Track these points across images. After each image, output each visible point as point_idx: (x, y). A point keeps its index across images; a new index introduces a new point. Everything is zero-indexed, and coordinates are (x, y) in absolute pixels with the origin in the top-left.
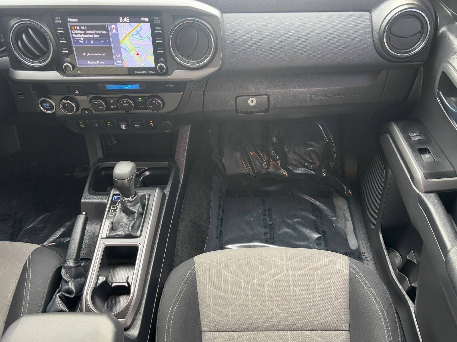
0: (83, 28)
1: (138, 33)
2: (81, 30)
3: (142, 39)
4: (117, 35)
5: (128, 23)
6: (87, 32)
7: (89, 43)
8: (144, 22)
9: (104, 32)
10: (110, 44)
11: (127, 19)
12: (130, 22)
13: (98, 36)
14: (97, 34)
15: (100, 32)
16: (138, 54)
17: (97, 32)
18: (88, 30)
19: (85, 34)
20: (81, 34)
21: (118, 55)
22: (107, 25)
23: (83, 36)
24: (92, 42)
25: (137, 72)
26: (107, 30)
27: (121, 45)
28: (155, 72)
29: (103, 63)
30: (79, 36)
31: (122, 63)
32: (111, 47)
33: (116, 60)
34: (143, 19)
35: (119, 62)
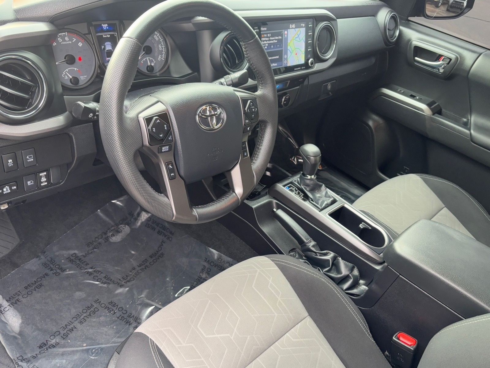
0: (268, 35)
1: (298, 36)
2: (267, 37)
3: (299, 41)
4: (287, 39)
5: (294, 29)
6: (271, 38)
7: (271, 48)
8: (302, 27)
9: (280, 37)
10: (282, 47)
11: (294, 26)
12: (296, 28)
13: (276, 41)
14: (276, 40)
15: (278, 38)
16: (296, 54)
17: (276, 38)
18: (272, 37)
19: (270, 40)
20: (266, 41)
21: (285, 56)
22: (283, 31)
23: (268, 42)
24: (272, 47)
25: (296, 69)
26: (282, 35)
27: (288, 48)
28: (304, 67)
29: (276, 65)
30: (265, 42)
31: (287, 63)
32: (282, 50)
33: (284, 60)
34: (302, 25)
35: (285, 62)
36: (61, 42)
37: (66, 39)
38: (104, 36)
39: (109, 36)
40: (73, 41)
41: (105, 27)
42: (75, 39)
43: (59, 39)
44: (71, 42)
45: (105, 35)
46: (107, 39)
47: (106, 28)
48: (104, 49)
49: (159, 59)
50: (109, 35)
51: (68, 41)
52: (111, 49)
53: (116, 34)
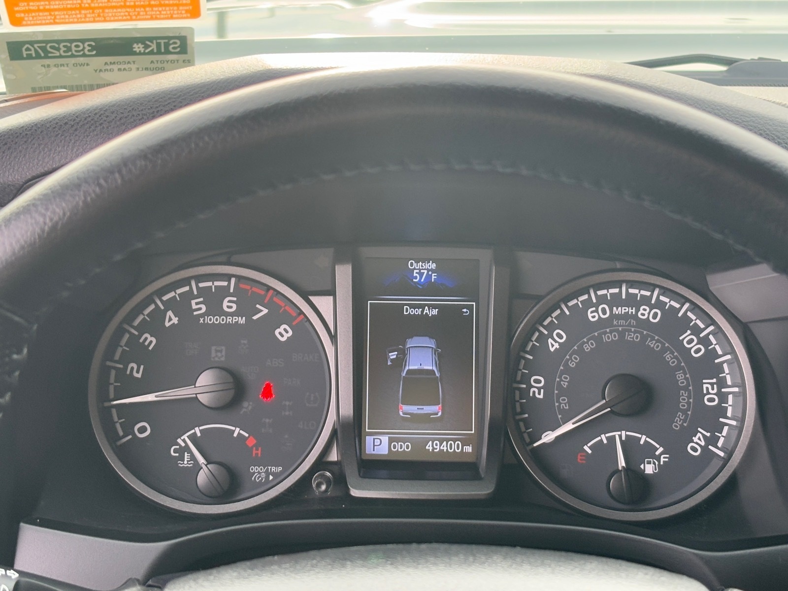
36: (202, 315)
37: (225, 303)
38: (408, 311)
39: (435, 312)
40: (255, 318)
41: (421, 274)
42: (265, 311)
43: (193, 302)
44: (242, 321)
45: (412, 306)
46: (421, 327)
47: (429, 277)
48: (400, 362)
49: (695, 450)
50: (434, 307)
51: (232, 314)
52: (430, 368)
53: (470, 308)
